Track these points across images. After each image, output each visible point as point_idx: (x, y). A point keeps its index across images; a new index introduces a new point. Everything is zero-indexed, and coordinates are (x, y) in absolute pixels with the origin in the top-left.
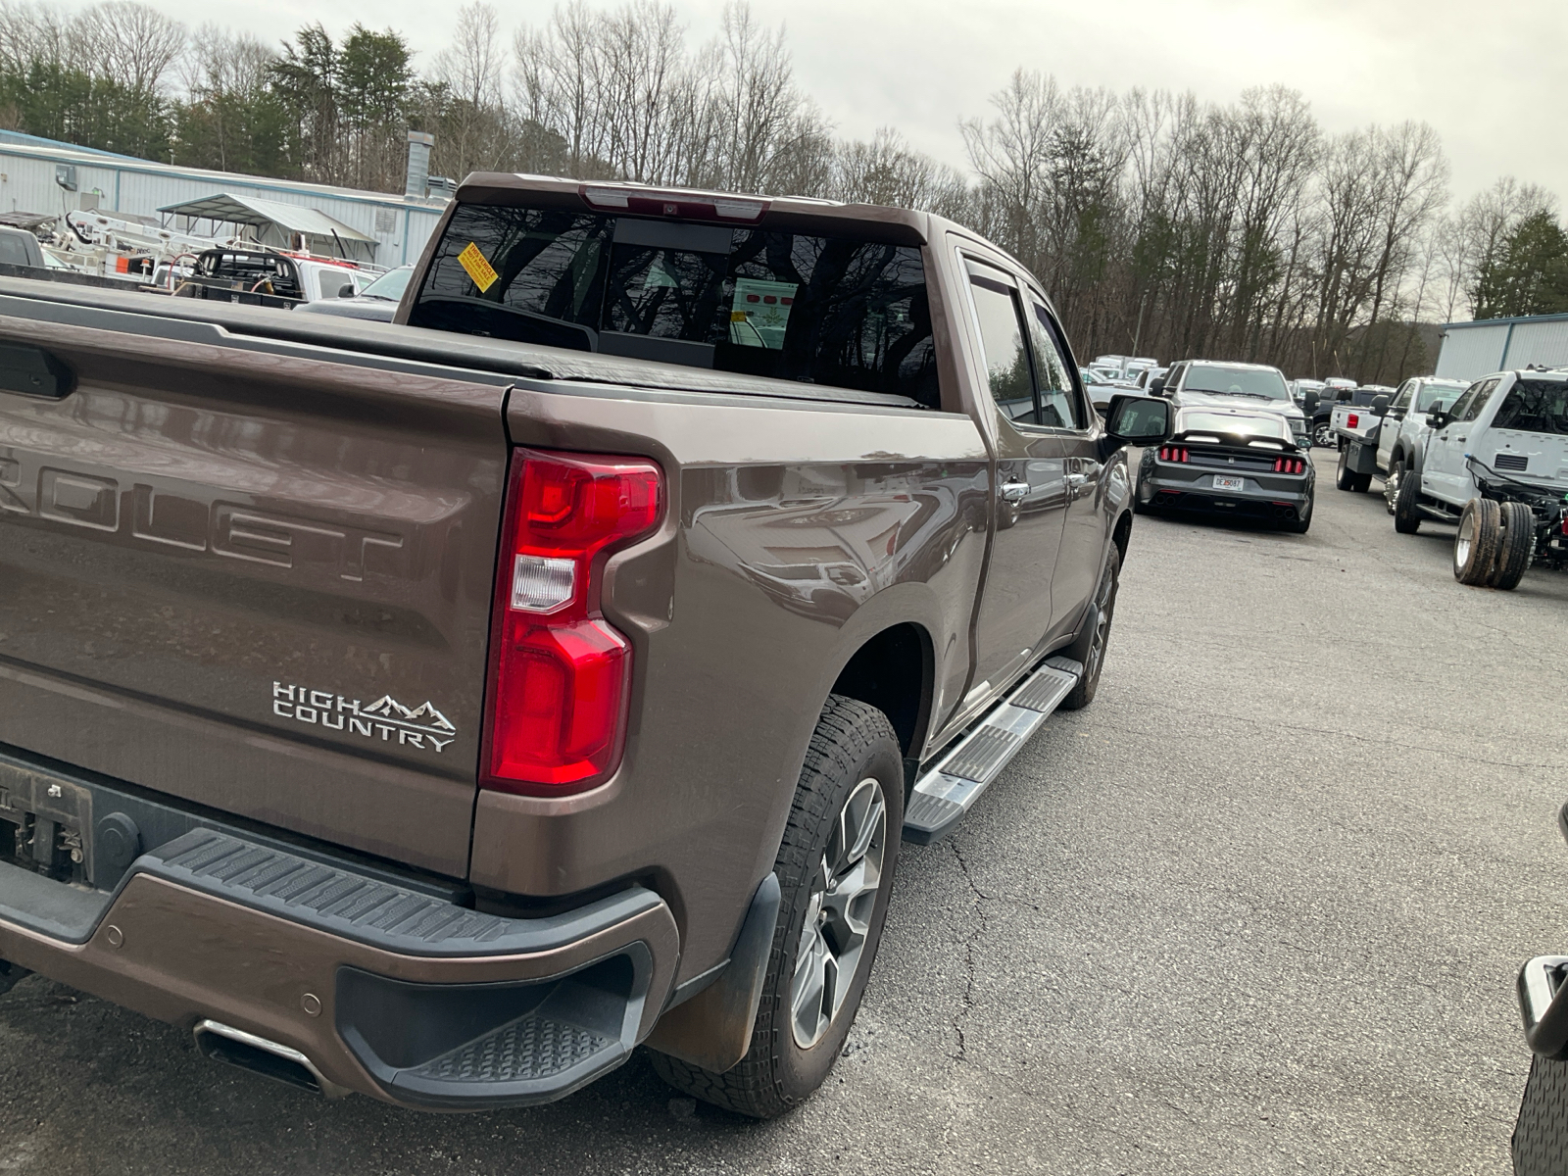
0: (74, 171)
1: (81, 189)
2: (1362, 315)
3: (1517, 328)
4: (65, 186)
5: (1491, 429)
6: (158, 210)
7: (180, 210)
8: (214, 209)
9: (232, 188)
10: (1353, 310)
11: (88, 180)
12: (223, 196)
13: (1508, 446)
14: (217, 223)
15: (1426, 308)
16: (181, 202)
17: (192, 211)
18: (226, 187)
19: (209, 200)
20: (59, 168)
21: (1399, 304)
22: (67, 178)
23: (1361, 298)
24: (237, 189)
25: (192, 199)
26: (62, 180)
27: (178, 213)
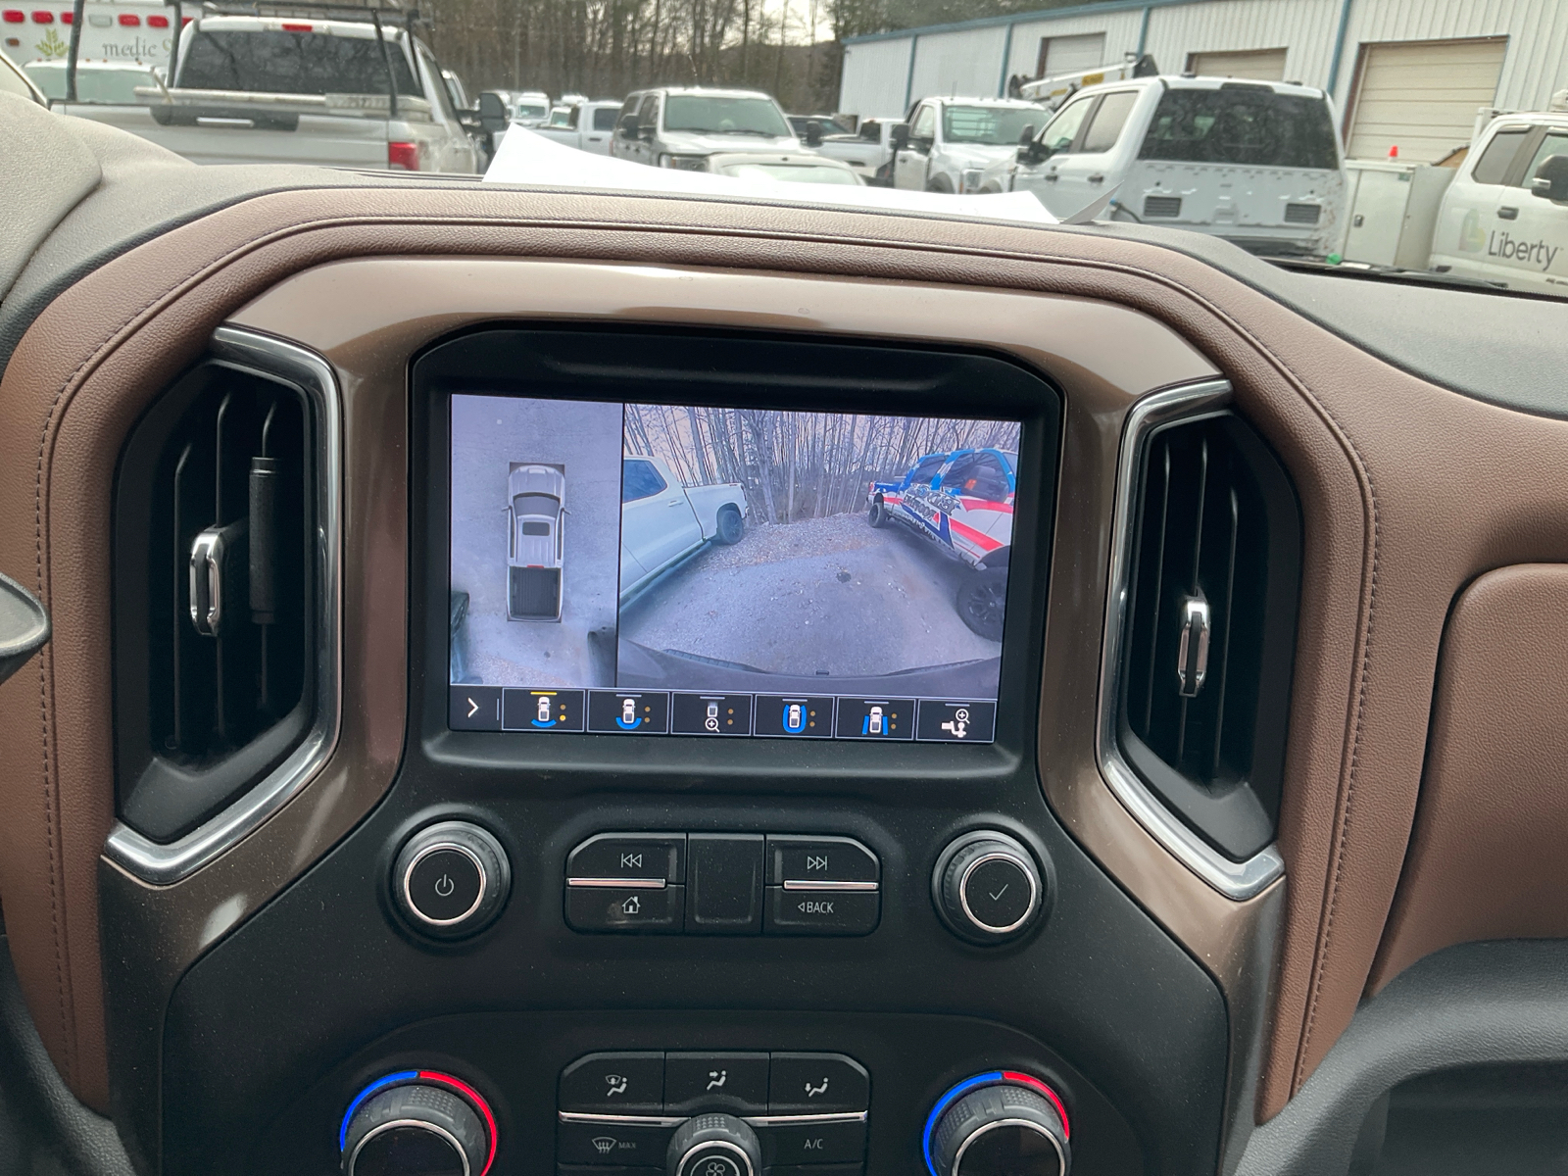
2: (732, 36)
3: (922, 43)
5: (1138, 162)
10: (722, 33)
13: (1158, 184)
15: (792, 28)
21: (766, 24)
23: (728, 21)
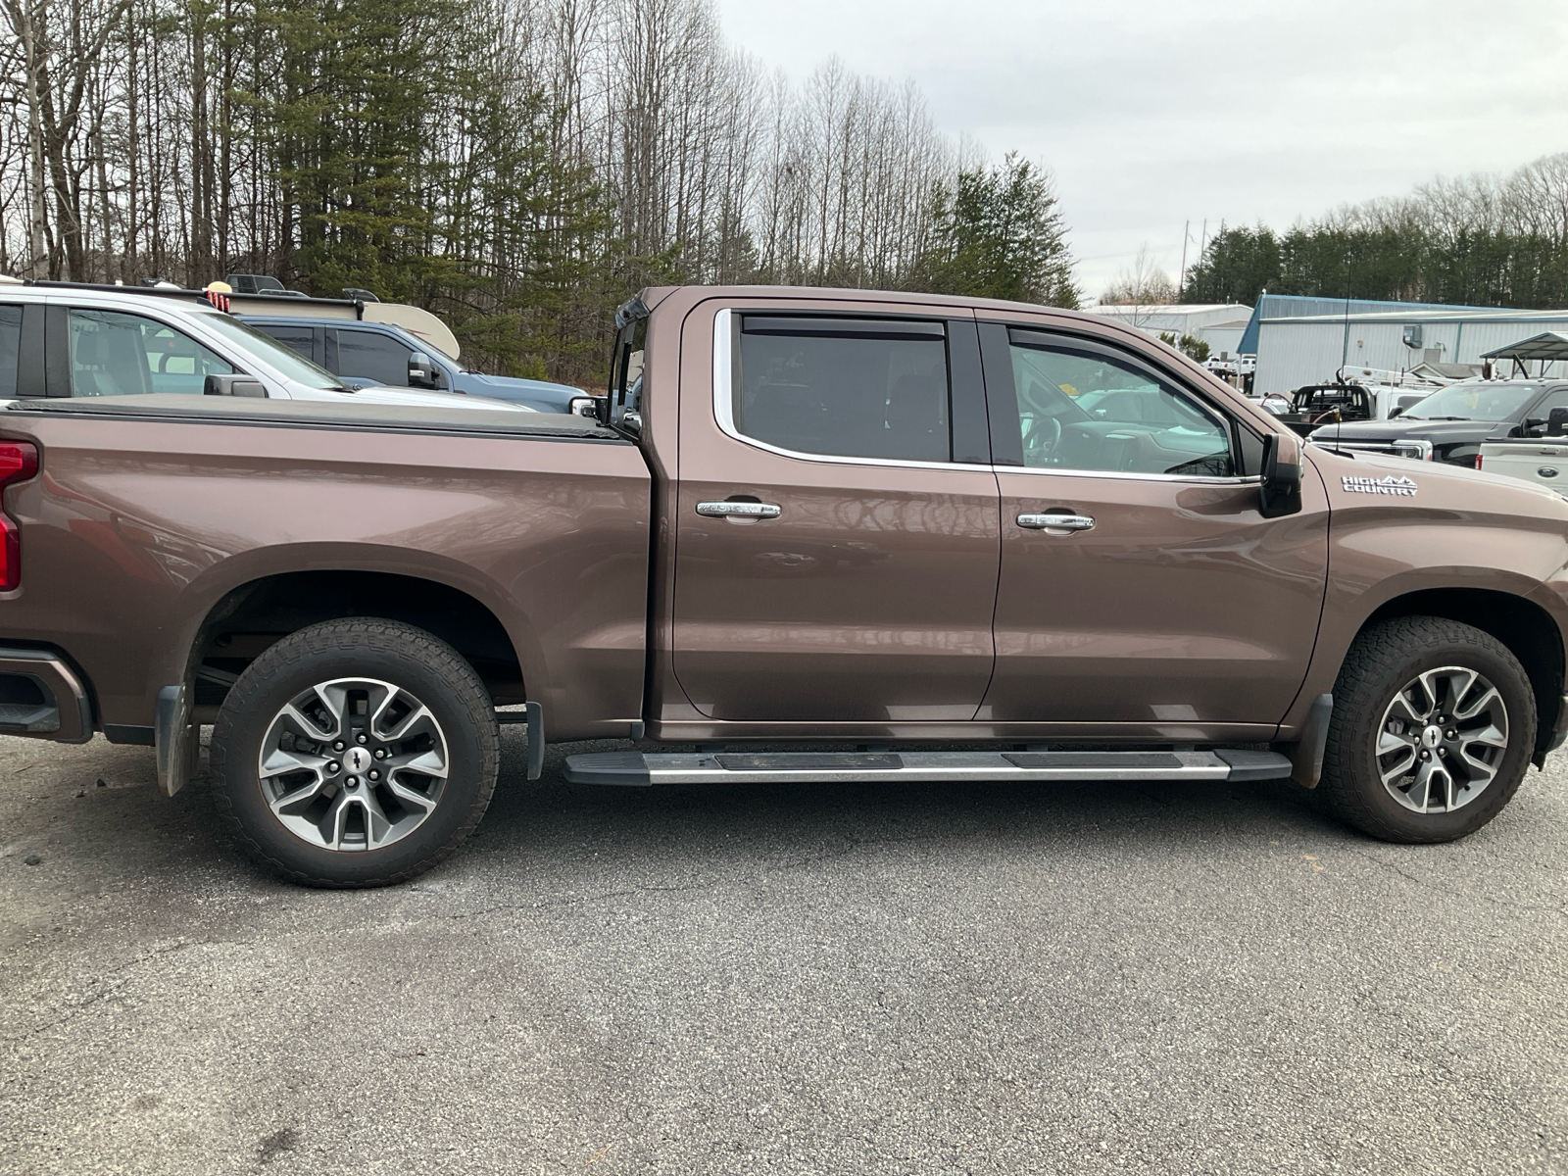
0: (1421, 330)
1: (1425, 346)
4: (1411, 345)
6: (1481, 357)
7: (1503, 354)
8: (1541, 349)
9: (1555, 325)
11: (1431, 336)
12: (1548, 335)
14: (1547, 362)
16: (1503, 346)
17: (1519, 355)
18: (1549, 325)
19: (1533, 340)
20: (1406, 329)
22: (1413, 338)
24: (1560, 325)
25: (1514, 342)
26: (1408, 339)
27: (1501, 357)
